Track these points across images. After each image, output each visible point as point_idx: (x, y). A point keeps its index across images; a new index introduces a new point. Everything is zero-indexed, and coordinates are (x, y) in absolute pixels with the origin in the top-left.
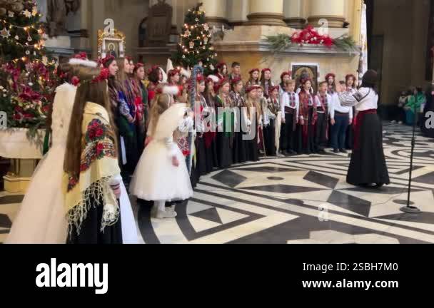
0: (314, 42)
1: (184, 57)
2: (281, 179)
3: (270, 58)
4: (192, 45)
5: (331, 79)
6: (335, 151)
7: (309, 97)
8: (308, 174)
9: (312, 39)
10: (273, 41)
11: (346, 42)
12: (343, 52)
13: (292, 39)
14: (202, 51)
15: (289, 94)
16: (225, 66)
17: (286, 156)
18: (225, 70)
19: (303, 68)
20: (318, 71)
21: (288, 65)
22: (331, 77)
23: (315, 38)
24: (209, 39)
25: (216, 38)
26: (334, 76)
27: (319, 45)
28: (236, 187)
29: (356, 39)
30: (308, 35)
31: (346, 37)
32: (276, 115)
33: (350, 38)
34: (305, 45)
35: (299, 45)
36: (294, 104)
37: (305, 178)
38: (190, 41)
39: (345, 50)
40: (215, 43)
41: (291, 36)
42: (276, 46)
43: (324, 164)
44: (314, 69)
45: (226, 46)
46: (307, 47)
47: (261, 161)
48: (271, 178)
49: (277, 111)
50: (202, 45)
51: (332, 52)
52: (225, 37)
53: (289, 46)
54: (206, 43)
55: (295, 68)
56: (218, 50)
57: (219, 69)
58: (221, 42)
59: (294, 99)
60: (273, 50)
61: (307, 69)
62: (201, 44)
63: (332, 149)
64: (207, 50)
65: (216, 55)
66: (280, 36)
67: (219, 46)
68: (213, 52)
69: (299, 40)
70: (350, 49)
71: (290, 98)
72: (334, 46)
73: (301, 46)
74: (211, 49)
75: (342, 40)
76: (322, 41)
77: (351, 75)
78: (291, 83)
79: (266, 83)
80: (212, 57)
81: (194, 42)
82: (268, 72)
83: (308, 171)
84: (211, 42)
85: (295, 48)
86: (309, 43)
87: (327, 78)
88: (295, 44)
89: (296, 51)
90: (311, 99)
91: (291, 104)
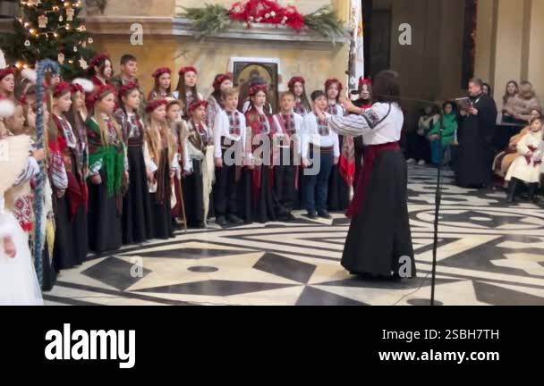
0: (271, 20)
1: (27, 43)
2: (214, 269)
3: (193, 49)
4: (43, 23)
5: (298, 88)
6: (310, 215)
7: (262, 119)
8: (263, 259)
9: (267, 15)
10: (198, 17)
11: (327, 22)
12: (323, 39)
13: (230, 14)
14: (64, 34)
15: (229, 113)
16: (107, 62)
17: (224, 228)
18: (108, 70)
19: (253, 67)
20: (279, 72)
21: (226, 61)
22: (298, 84)
23: (273, 14)
24: (77, 11)
25: (91, 9)
26: (303, 82)
27: (280, 26)
28: (130, 289)
29: (343, 16)
30: (260, 7)
31: (326, 12)
32: (204, 152)
33: (332, 15)
34: (254, 25)
35: (245, 25)
37: (257, 266)
38: (40, 14)
39: (325, 36)
40: (89, 19)
41: (229, 8)
42: (202, 27)
43: (290, 239)
44: (272, 69)
45: (110, 24)
46: (259, 30)
47: (178, 238)
48: (195, 269)
49: (206, 144)
50: (62, 23)
51: (302, 39)
52: (106, 10)
53: (225, 27)
54: (70, 18)
55: (239, 67)
56: (94, 32)
57: (96, 68)
58: (100, 18)
59: (238, 123)
60: (198, 34)
61: (260, 68)
62: (61, 19)
63: (306, 213)
64: (73, 32)
65: (91, 41)
66: (210, 9)
67: (96, 25)
68: (84, 36)
69: (243, 17)
70: (333, 33)
71: (231, 122)
72: (306, 27)
73: (249, 27)
74: (81, 29)
75: (319, 17)
76: (286, 18)
77: (335, 81)
78: (231, 94)
79: (189, 93)
80: (84, 45)
81: (48, 15)
82: (191, 73)
83: (261, 254)
84: (82, 16)
85: (238, 29)
86: (262, 21)
87: (291, 85)
88: (237, 23)
89: (238, 36)
90: (267, 123)
91: (232, 132)
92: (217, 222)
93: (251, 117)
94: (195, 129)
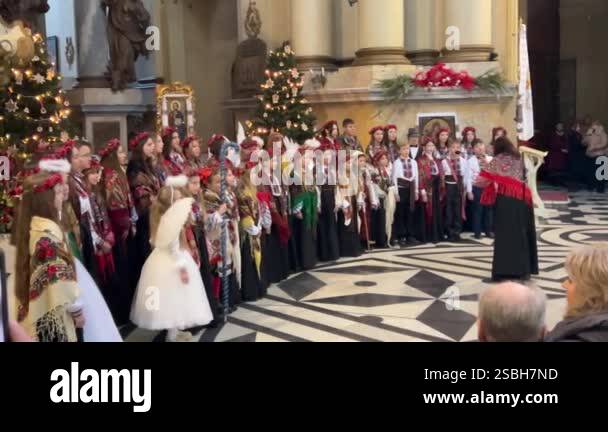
0: (448, 84)
1: (265, 115)
3: (387, 110)
4: (275, 100)
5: (470, 136)
7: (432, 163)
8: (416, 275)
9: (444, 80)
10: (389, 86)
11: (492, 82)
12: (490, 95)
13: (415, 82)
14: (290, 107)
15: (403, 160)
16: (335, 126)
18: (335, 132)
19: (434, 121)
20: (457, 123)
21: (412, 118)
22: (470, 132)
23: (448, 79)
24: (300, 89)
26: (474, 131)
27: (455, 88)
30: (439, 74)
31: (492, 74)
32: (387, 192)
33: (497, 76)
34: (434, 88)
35: (426, 88)
36: (410, 175)
38: (273, 93)
39: (492, 93)
40: (310, 93)
41: (413, 77)
42: (391, 93)
44: (451, 121)
45: (327, 95)
46: (437, 91)
49: (388, 186)
50: (290, 98)
51: (473, 96)
52: (328, 84)
53: (410, 92)
54: (295, 95)
55: (424, 121)
56: (314, 102)
58: (321, 91)
59: (410, 167)
60: (388, 98)
61: (440, 121)
62: (288, 96)
63: (473, 234)
64: (297, 104)
65: (310, 109)
66: (399, 79)
67: (318, 96)
68: (306, 106)
69: (425, 83)
70: (497, 90)
71: (405, 167)
72: (477, 87)
73: (429, 90)
74: (302, 102)
75: (485, 79)
76: (459, 81)
77: (500, 129)
79: (391, 145)
81: (279, 94)
82: (394, 130)
83: (418, 271)
84: (304, 92)
85: (420, 93)
86: (440, 85)
87: (465, 134)
88: (420, 88)
89: (423, 98)
90: (436, 166)
91: (405, 174)
92: (399, 243)
93: (423, 162)
94: (380, 174)
